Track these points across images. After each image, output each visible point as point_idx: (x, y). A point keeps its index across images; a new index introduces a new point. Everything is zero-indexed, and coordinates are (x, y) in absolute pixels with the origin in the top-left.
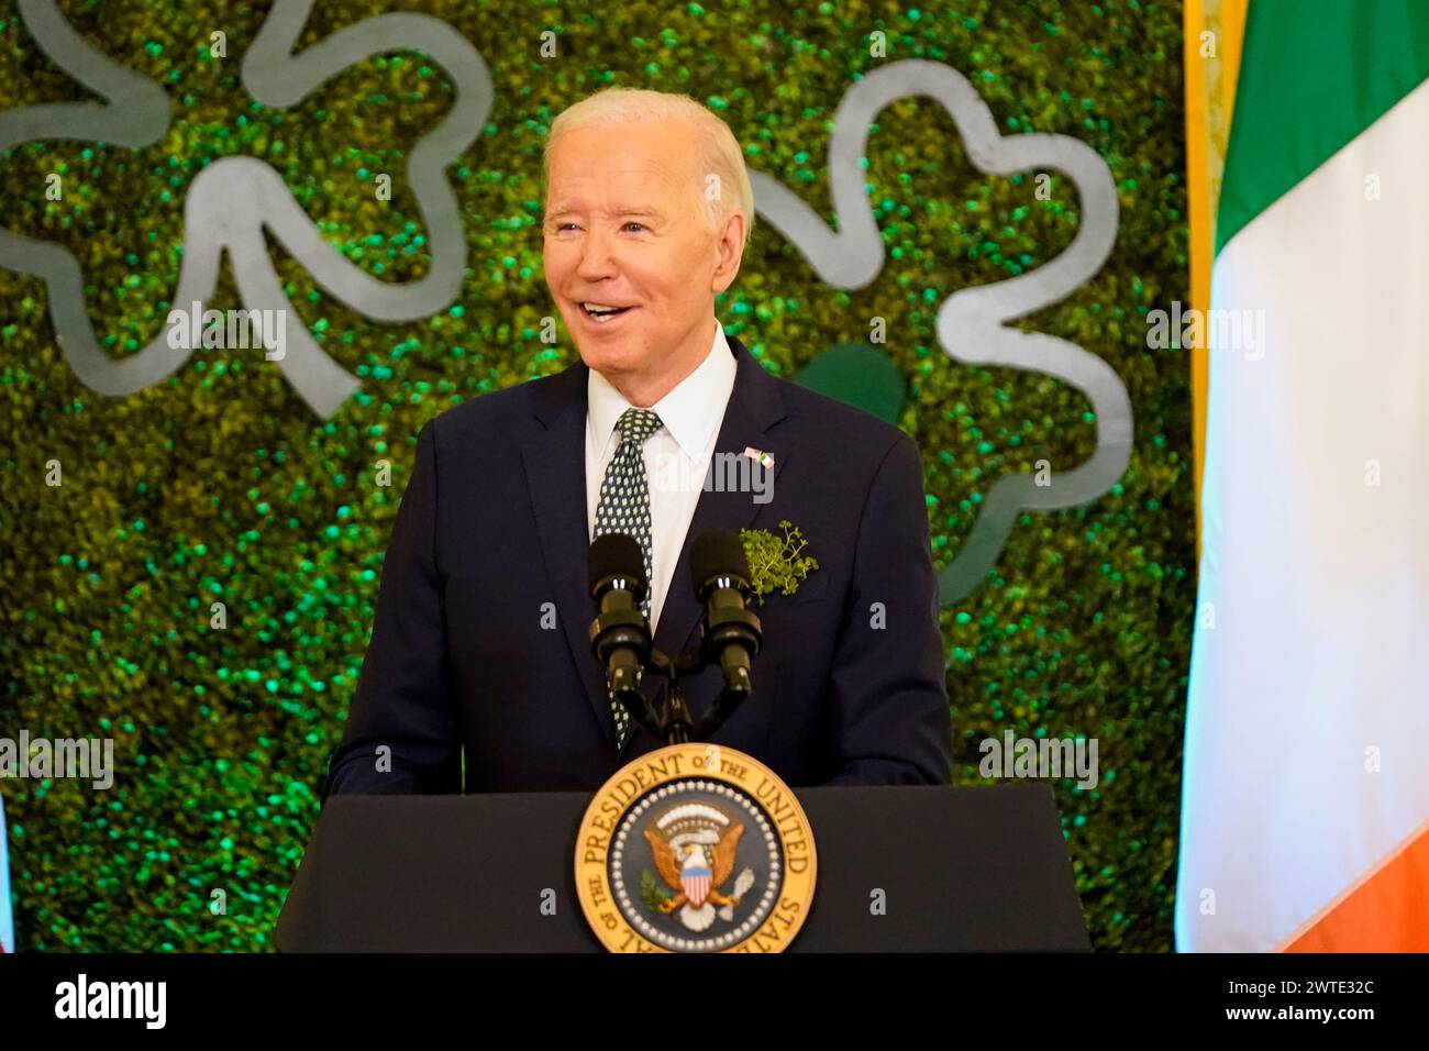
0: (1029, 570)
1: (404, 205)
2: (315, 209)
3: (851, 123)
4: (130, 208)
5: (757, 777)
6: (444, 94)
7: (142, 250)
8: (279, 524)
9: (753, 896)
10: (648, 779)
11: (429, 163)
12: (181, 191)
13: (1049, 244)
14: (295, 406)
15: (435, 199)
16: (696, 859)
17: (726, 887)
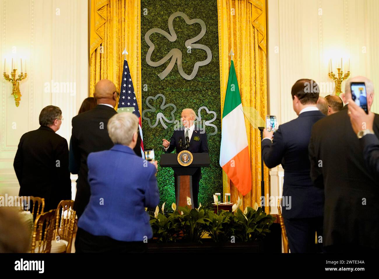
0: (211, 139)
1: (171, 116)
2: (165, 116)
3: (199, 110)
4: (153, 116)
5: (189, 152)
6: (173, 108)
7: (154, 118)
8: (163, 136)
9: (189, 160)
10: (182, 153)
11: (172, 113)
12: (156, 115)
13: (212, 118)
14: (164, 128)
15: (173, 115)
16: (185, 158)
17: (187, 160)
